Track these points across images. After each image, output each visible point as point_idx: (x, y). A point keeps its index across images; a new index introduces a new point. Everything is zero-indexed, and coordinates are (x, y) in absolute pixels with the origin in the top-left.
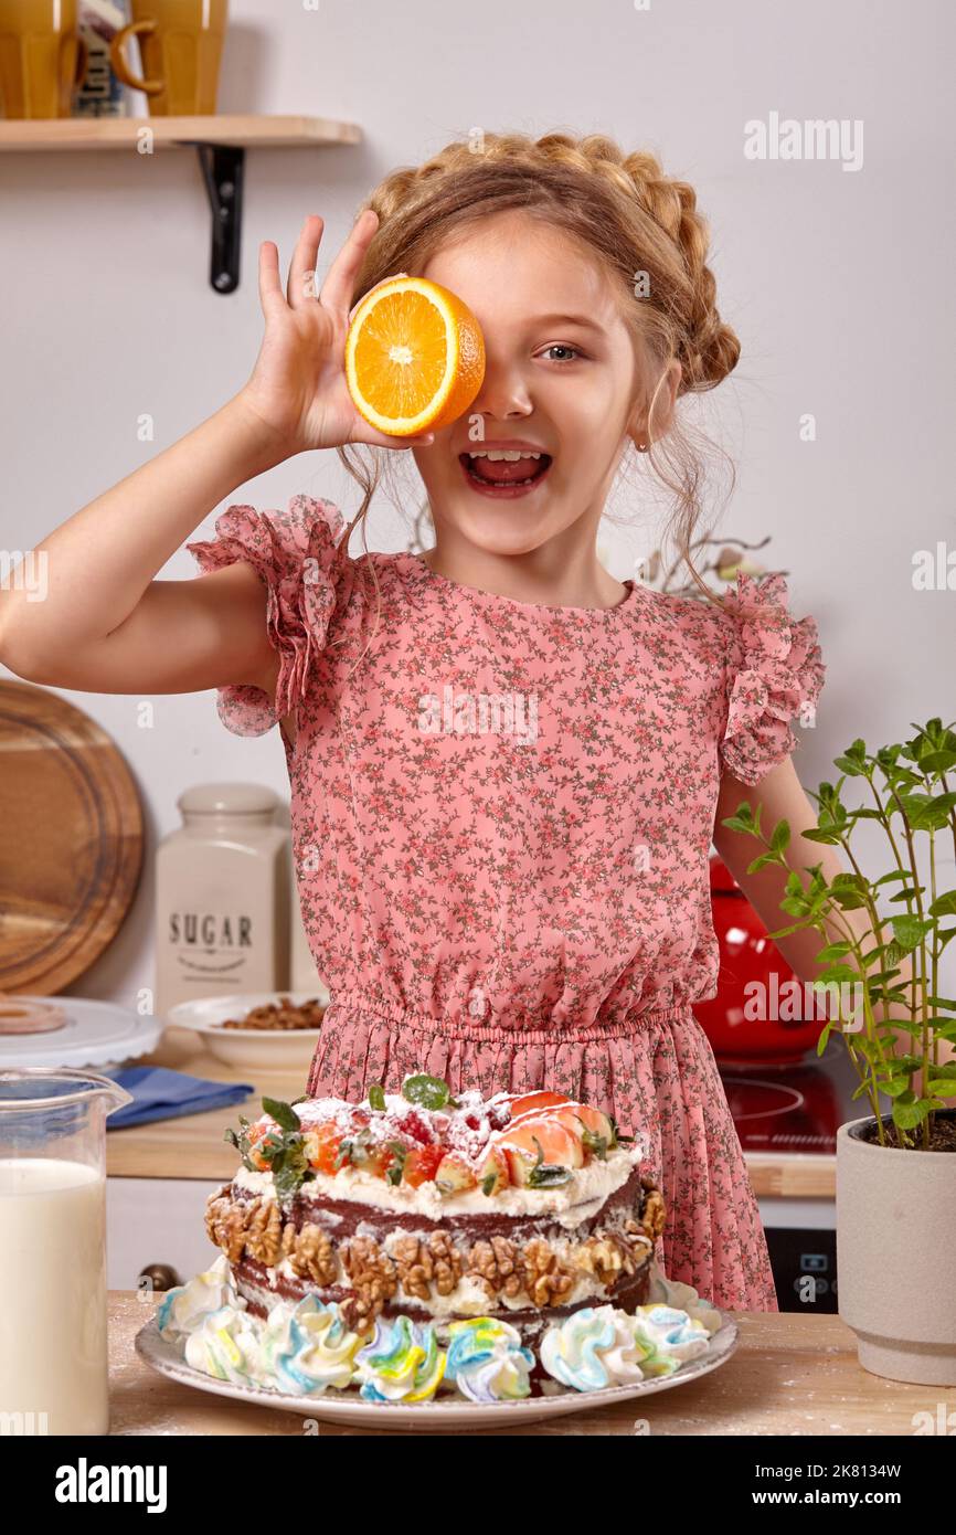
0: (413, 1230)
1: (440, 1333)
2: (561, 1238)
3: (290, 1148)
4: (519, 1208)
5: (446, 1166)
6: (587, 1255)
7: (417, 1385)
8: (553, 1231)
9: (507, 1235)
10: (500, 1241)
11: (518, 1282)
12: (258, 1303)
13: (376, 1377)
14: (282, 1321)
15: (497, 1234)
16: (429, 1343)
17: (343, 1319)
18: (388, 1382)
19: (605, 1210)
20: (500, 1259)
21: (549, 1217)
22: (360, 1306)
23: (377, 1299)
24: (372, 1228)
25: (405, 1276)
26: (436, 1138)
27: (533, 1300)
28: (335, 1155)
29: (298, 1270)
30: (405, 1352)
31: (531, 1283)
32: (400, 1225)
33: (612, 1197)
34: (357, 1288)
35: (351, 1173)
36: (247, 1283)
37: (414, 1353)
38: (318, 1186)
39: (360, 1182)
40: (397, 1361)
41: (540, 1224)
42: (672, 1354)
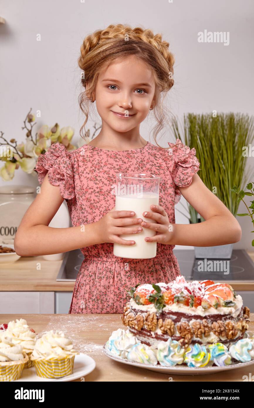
0: (197, 319)
1: (207, 347)
2: (233, 320)
3: (160, 298)
4: (224, 313)
5: (203, 302)
6: (240, 325)
7: (203, 362)
8: (231, 318)
9: (221, 320)
10: (220, 322)
11: (225, 333)
13: (193, 361)
14: (165, 346)
15: (218, 320)
16: (205, 351)
17: (181, 345)
19: (240, 312)
20: (221, 327)
21: (230, 314)
22: (186, 341)
23: (190, 339)
24: (185, 319)
25: (196, 332)
27: (227, 337)
28: (173, 300)
29: (163, 332)
30: (200, 353)
31: (228, 333)
32: (194, 318)
34: (183, 336)
35: (178, 304)
36: (142, 336)
37: (203, 354)
38: (167, 309)
39: (180, 307)
40: (198, 356)
41: (228, 317)
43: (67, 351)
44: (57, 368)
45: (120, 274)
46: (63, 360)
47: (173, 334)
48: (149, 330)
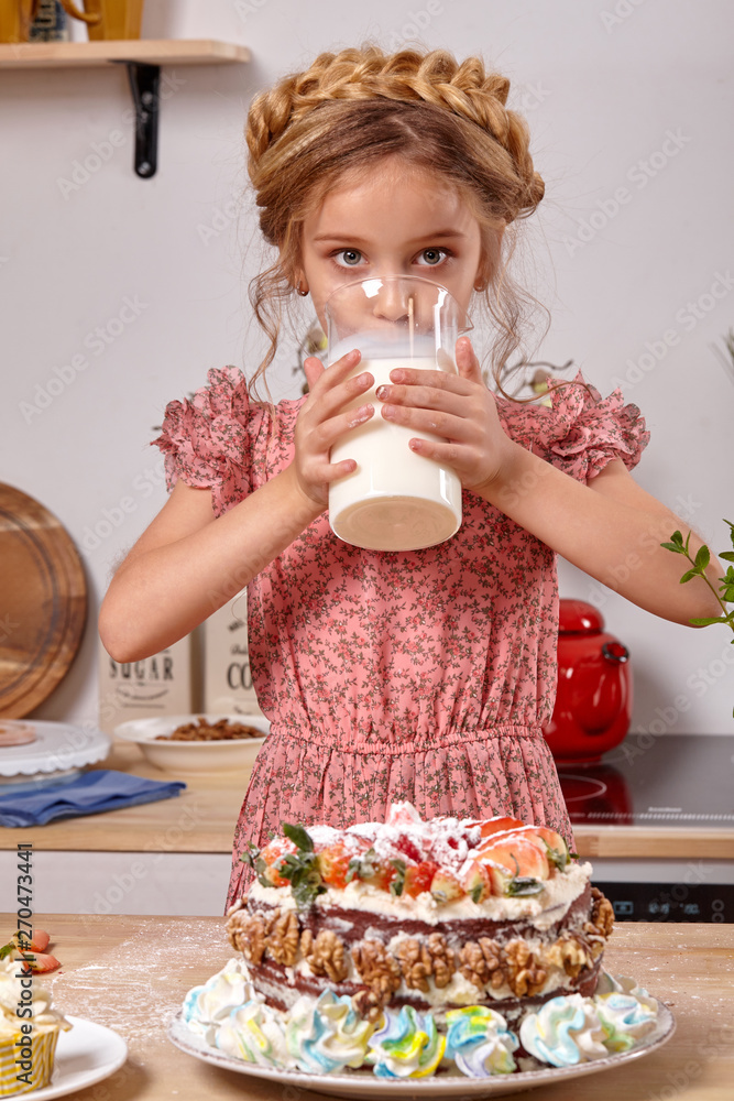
0: (413, 933)
1: (441, 1020)
2: (535, 938)
3: (306, 866)
4: (502, 914)
5: (439, 879)
6: (558, 953)
7: (421, 1064)
8: (528, 932)
9: (492, 936)
10: (486, 942)
11: (502, 976)
12: (276, 998)
13: (388, 1058)
14: (305, 1012)
15: (484, 936)
16: (431, 1029)
17: (356, 1008)
18: (399, 1062)
19: (569, 915)
20: (487, 956)
21: (525, 921)
22: (372, 997)
23: (386, 991)
24: (379, 932)
25: (407, 971)
26: (424, 856)
27: (513, 990)
28: (345, 872)
29: (314, 969)
30: (412, 1036)
31: (512, 977)
32: (403, 929)
33: (574, 903)
34: (365, 983)
35: (358, 887)
36: (266, 981)
37: (419, 1037)
38: (331, 898)
39: (366, 894)
40: (405, 1044)
42: (628, 1033)
45: (343, 789)
47: (342, 975)
48: (279, 962)
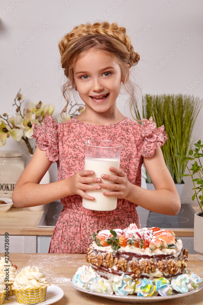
0: (145, 258)
1: (153, 281)
3: (116, 241)
4: (167, 253)
5: (151, 244)
6: (180, 263)
7: (150, 293)
8: (173, 258)
9: (164, 259)
10: (164, 261)
11: (168, 269)
12: (105, 276)
13: (142, 291)
14: (119, 280)
15: (162, 259)
16: (152, 284)
17: (132, 279)
19: (180, 253)
20: (164, 264)
21: (172, 255)
22: (136, 276)
23: (139, 274)
24: (136, 258)
25: (144, 268)
27: (170, 273)
28: (126, 242)
29: (118, 268)
30: (147, 286)
31: (170, 270)
32: (143, 257)
33: (181, 250)
34: (134, 272)
35: (130, 246)
36: (102, 271)
37: (149, 286)
38: (122, 249)
39: (132, 248)
40: (146, 288)
41: (170, 256)
42: (197, 284)
43: (41, 282)
44: (33, 296)
45: (86, 225)
46: (37, 290)
47: (126, 270)
48: (107, 266)
